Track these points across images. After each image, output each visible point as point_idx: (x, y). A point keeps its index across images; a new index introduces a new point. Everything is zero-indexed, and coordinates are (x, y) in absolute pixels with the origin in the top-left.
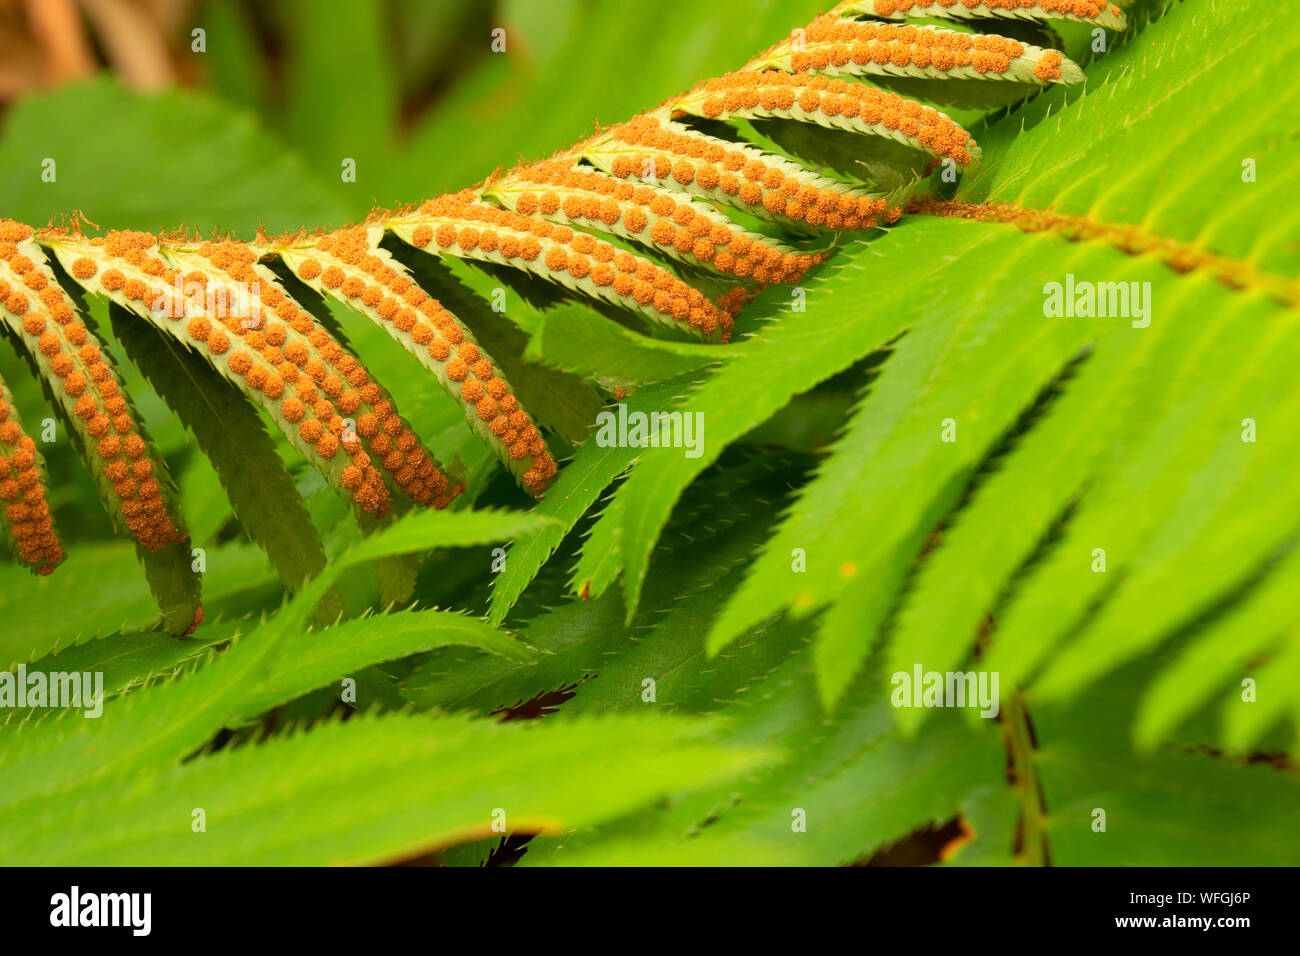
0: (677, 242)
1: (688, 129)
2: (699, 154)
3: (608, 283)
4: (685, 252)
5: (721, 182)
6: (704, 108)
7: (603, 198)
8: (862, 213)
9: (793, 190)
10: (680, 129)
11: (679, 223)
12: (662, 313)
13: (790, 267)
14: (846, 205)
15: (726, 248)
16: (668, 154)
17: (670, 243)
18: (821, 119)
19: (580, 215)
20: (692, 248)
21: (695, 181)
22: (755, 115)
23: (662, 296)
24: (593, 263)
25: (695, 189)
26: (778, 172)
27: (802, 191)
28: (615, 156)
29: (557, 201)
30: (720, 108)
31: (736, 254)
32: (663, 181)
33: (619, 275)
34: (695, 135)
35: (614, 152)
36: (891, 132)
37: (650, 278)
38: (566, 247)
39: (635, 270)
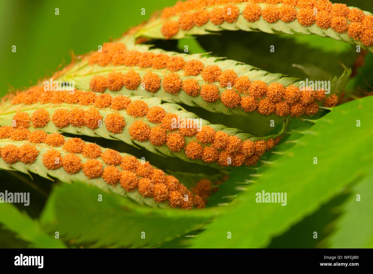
0: (153, 137)
1: (151, 48)
2: (163, 66)
3: (98, 175)
4: (160, 145)
5: (185, 86)
6: (163, 31)
7: (86, 109)
8: (306, 101)
9: (245, 87)
10: (144, 49)
11: (153, 122)
12: (146, 197)
13: (249, 150)
14: (292, 94)
15: (194, 138)
16: (137, 69)
17: (147, 139)
18: (264, 26)
19: (68, 124)
20: (166, 141)
21: (162, 89)
22: (207, 30)
23: (144, 182)
24: (84, 160)
25: (162, 95)
26: (232, 73)
27: (253, 86)
28: (91, 77)
29: (47, 115)
30: (177, 28)
31: (203, 143)
32: (135, 92)
33: (107, 168)
34: (157, 52)
35: (90, 73)
36: (324, 31)
37: (133, 168)
38: (60, 149)
39: (120, 163)
